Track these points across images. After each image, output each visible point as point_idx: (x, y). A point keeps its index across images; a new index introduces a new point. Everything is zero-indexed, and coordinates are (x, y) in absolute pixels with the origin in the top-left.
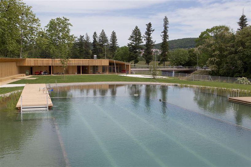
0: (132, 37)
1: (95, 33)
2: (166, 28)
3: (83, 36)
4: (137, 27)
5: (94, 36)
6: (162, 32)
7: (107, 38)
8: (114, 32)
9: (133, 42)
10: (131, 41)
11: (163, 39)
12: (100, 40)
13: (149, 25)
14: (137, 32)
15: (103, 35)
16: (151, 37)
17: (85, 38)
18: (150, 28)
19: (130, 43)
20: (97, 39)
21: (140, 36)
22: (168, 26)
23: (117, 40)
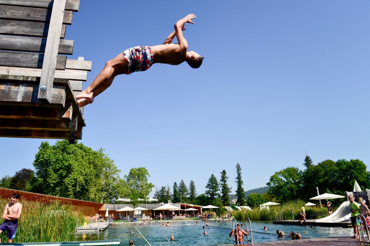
0: (209, 185)
1: (175, 183)
2: (239, 174)
3: (165, 187)
4: (213, 176)
5: (174, 186)
6: (236, 179)
7: (186, 188)
8: (192, 181)
9: (210, 190)
10: (208, 189)
11: (237, 184)
12: (180, 190)
13: (224, 172)
14: (213, 180)
15: (183, 185)
16: (226, 183)
17: (166, 189)
18: (224, 175)
19: (208, 191)
20: (178, 189)
21: (216, 184)
22: (241, 171)
23: (195, 189)
